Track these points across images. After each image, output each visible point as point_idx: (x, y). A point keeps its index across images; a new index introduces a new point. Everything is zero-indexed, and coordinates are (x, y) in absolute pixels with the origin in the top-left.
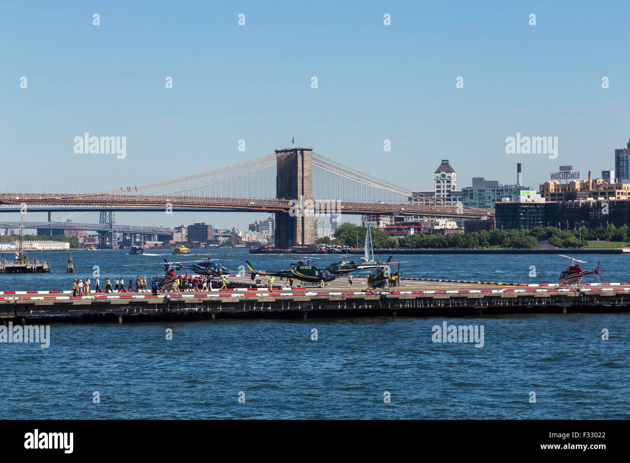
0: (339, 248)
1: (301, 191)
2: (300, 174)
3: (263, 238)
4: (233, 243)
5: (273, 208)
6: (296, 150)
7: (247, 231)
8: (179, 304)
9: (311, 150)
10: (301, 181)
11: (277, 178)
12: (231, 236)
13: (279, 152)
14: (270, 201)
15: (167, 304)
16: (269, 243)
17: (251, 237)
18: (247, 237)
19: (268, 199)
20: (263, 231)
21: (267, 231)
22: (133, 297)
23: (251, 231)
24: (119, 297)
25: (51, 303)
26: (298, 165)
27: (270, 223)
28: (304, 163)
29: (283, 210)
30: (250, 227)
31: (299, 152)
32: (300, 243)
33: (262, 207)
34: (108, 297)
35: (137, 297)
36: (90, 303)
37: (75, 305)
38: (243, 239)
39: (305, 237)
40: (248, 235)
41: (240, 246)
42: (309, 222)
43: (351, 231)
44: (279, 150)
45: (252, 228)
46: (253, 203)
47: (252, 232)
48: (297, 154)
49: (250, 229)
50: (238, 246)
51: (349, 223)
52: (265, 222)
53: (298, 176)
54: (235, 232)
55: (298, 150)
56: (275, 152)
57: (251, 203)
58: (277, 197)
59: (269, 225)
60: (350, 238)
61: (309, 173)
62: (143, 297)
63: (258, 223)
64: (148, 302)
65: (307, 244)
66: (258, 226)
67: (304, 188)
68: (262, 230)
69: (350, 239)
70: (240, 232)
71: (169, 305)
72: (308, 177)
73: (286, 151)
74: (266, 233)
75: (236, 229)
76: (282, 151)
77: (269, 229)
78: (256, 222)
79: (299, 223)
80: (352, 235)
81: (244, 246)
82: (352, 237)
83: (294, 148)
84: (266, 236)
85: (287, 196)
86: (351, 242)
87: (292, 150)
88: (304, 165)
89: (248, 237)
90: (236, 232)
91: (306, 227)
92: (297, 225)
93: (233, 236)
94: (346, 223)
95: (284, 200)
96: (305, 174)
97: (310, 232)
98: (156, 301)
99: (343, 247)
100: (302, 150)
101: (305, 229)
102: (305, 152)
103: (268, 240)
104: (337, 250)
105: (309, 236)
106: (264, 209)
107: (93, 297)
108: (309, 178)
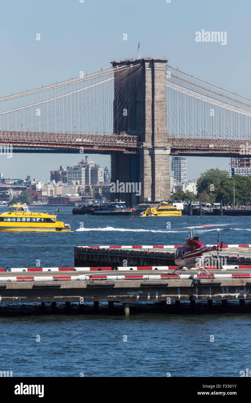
0: (208, 206)
1: (151, 123)
2: (148, 97)
3: (73, 192)
4: (29, 198)
5: (108, 147)
6: (143, 62)
7: (49, 181)
8: (212, 288)
9: (166, 61)
10: (150, 107)
11: (115, 103)
12: (25, 189)
13: (118, 64)
14: (104, 137)
15: (194, 288)
16: (82, 198)
17: (55, 190)
18: (49, 189)
19: (102, 134)
20: (73, 181)
21: (79, 182)
22: (145, 277)
23: (54, 181)
24: (124, 277)
25: (29, 286)
26: (146, 84)
27: (83, 169)
28: (155, 80)
29: (124, 150)
30: (52, 175)
31: (147, 64)
32: (149, 199)
33: (93, 146)
34: (109, 277)
35: (151, 277)
36: (84, 286)
37: (63, 289)
38: (44, 194)
39: (156, 189)
40: (50, 187)
41: (39, 203)
42: (163, 168)
43: (224, 181)
44: (118, 61)
45: (55, 176)
46: (80, 140)
47: (57, 182)
48: (144, 67)
49: (52, 179)
50: (36, 204)
51: (217, 170)
52: (76, 168)
53: (146, 100)
54: (30, 182)
55: (147, 61)
56: (111, 65)
57: (77, 140)
58: (115, 132)
59: (80, 173)
60: (223, 191)
61: (162, 96)
62: (159, 277)
63: (65, 170)
64: (168, 285)
65: (159, 200)
66: (64, 173)
67: (155, 118)
68: (71, 179)
69: (223, 194)
70: (40, 183)
71: (197, 290)
72: (160, 101)
73: (128, 63)
74: (77, 184)
75: (31, 179)
76: (122, 63)
77: (81, 179)
78: (61, 167)
79: (147, 169)
80: (225, 187)
81: (45, 203)
82: (226, 190)
83: (139, 58)
84: (77, 189)
85: (129, 130)
86: (225, 197)
87: (137, 62)
88: (155, 84)
89: (51, 191)
90: (33, 183)
91: (158, 176)
92: (145, 172)
93: (28, 188)
94: (212, 170)
95: (125, 135)
96: (157, 98)
97: (163, 182)
98: (179, 283)
99: (213, 205)
100: (152, 62)
101: (156, 179)
102: (157, 65)
103: (80, 195)
104: (206, 209)
105: (163, 189)
106: (96, 148)
107: (88, 278)
108: (162, 103)
